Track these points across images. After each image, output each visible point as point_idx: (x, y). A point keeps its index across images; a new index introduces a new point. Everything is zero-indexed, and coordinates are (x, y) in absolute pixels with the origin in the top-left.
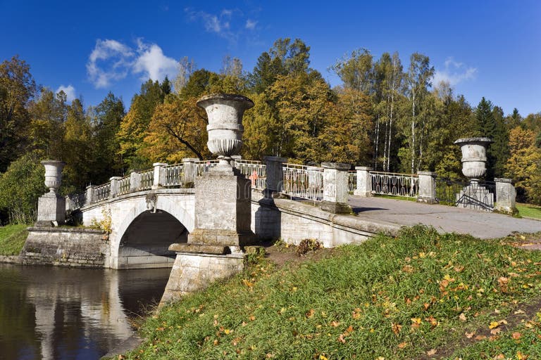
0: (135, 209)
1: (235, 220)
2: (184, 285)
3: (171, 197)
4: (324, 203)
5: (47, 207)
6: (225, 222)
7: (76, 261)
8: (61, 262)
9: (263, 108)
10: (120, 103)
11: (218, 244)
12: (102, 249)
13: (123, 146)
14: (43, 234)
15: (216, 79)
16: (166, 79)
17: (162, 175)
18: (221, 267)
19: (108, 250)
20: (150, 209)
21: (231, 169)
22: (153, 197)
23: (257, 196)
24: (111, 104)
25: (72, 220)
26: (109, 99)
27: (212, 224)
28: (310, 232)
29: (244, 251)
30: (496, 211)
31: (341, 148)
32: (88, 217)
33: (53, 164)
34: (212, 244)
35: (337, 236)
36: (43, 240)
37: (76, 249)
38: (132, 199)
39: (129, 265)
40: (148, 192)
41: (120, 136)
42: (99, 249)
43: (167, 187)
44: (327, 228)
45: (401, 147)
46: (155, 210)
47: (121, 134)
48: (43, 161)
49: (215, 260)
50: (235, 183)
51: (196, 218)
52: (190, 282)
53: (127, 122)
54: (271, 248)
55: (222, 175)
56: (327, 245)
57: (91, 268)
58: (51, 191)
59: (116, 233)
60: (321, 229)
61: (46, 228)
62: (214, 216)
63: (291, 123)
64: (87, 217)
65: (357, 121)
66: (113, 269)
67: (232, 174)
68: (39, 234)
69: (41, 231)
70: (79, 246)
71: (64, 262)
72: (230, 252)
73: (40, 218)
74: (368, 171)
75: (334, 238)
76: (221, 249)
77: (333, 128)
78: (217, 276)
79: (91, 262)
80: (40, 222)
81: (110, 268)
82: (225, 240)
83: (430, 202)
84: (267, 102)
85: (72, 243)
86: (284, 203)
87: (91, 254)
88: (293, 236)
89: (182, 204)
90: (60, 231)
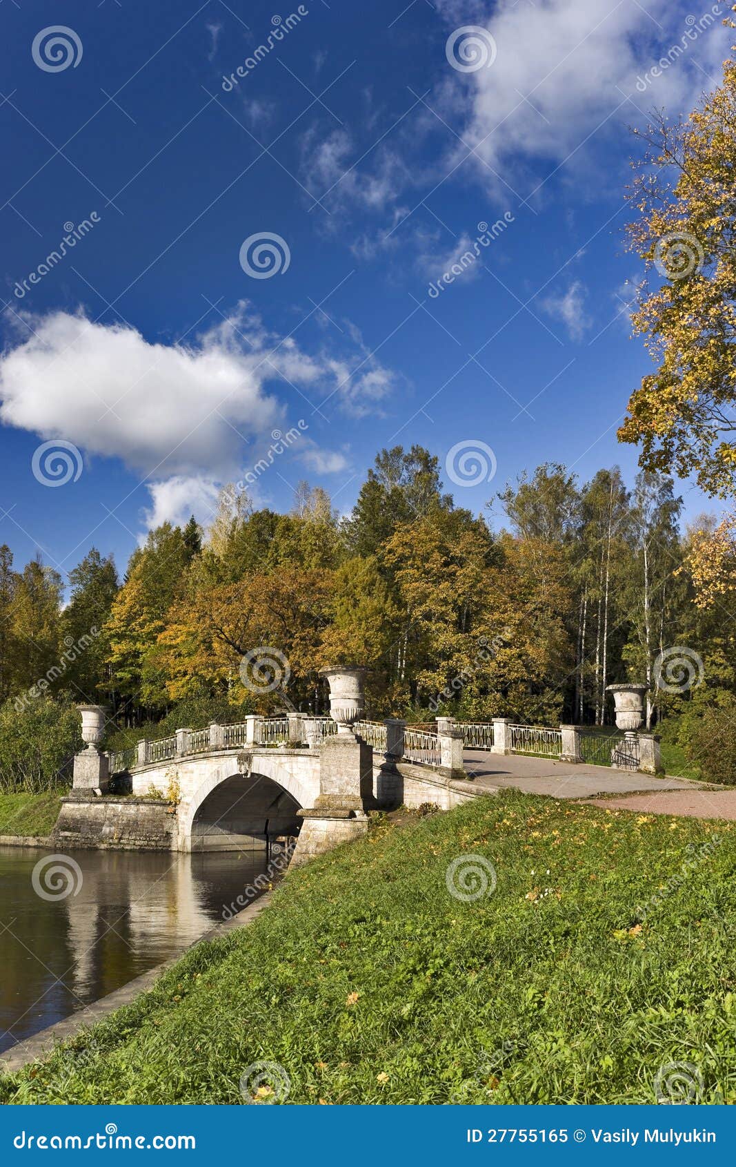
0: (218, 772)
1: (359, 786)
2: (312, 848)
3: (272, 758)
4: (442, 769)
5: (87, 769)
6: (349, 788)
7: (132, 842)
8: (110, 844)
9: (373, 583)
10: (111, 568)
11: (344, 809)
12: (167, 826)
13: (115, 648)
14: (82, 806)
15: (288, 528)
16: (192, 521)
17: (258, 730)
18: (346, 830)
19: (175, 827)
20: (243, 773)
21: (354, 737)
22: (246, 759)
23: (379, 760)
24: (94, 569)
25: (118, 786)
26: (91, 561)
27: (337, 790)
28: (429, 796)
29: (368, 815)
30: (639, 771)
31: (515, 651)
32: (141, 783)
33: (94, 710)
34: (337, 809)
35: (452, 799)
36: (83, 814)
37: (132, 826)
38: (214, 759)
39: (205, 847)
40: (240, 751)
41: (110, 629)
42: (163, 827)
43: (264, 746)
44: (444, 792)
45: (626, 642)
46: (249, 774)
47: (112, 626)
48: (79, 707)
49: (341, 824)
50: (358, 751)
51: (321, 785)
52: (318, 845)
53: (122, 602)
54: (394, 813)
55: (345, 743)
56: (444, 808)
57: (153, 851)
58: (90, 747)
59: (187, 804)
60: (439, 793)
61: (87, 799)
62: (338, 782)
63: (423, 608)
64: (139, 784)
65: (543, 598)
66: (183, 852)
67: (356, 741)
68: (76, 806)
69: (79, 802)
70: (136, 822)
71: (114, 844)
72: (355, 816)
73: (77, 784)
74: (507, 724)
75: (450, 801)
76: (347, 813)
77: (497, 616)
78: (343, 838)
79: (153, 843)
80: (79, 790)
81: (178, 851)
82: (351, 805)
83: (576, 761)
84: (379, 569)
85: (125, 818)
86: (406, 768)
87: (152, 833)
88: (414, 801)
89: (287, 766)
90: (106, 803)
